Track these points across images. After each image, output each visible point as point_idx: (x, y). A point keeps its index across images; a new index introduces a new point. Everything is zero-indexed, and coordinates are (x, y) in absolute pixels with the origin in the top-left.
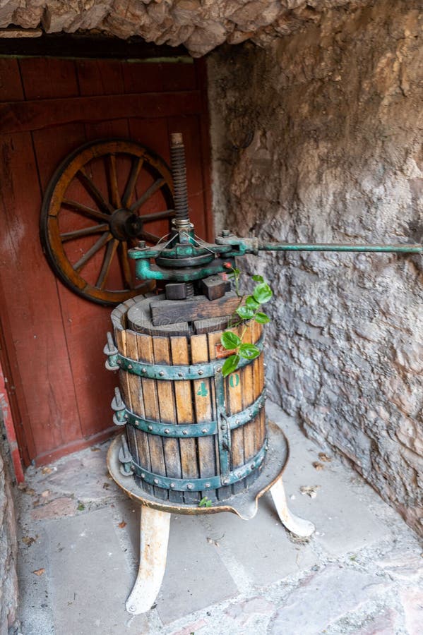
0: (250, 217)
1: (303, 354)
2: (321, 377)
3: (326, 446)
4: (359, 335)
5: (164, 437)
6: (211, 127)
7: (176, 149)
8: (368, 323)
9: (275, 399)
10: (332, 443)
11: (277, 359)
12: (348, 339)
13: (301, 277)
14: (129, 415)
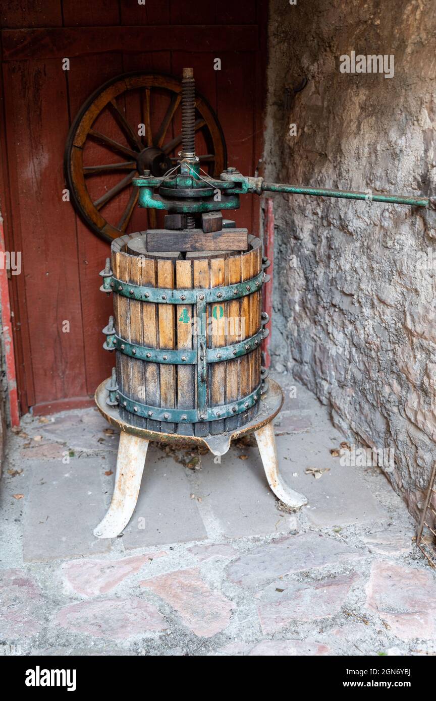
0: (300, 170)
1: (337, 328)
2: (350, 353)
3: (350, 435)
4: (381, 301)
5: (146, 362)
6: (269, 67)
7: (186, 83)
8: (387, 286)
9: (311, 386)
10: (354, 430)
11: (315, 337)
12: (373, 306)
13: (339, 238)
14: (118, 340)
